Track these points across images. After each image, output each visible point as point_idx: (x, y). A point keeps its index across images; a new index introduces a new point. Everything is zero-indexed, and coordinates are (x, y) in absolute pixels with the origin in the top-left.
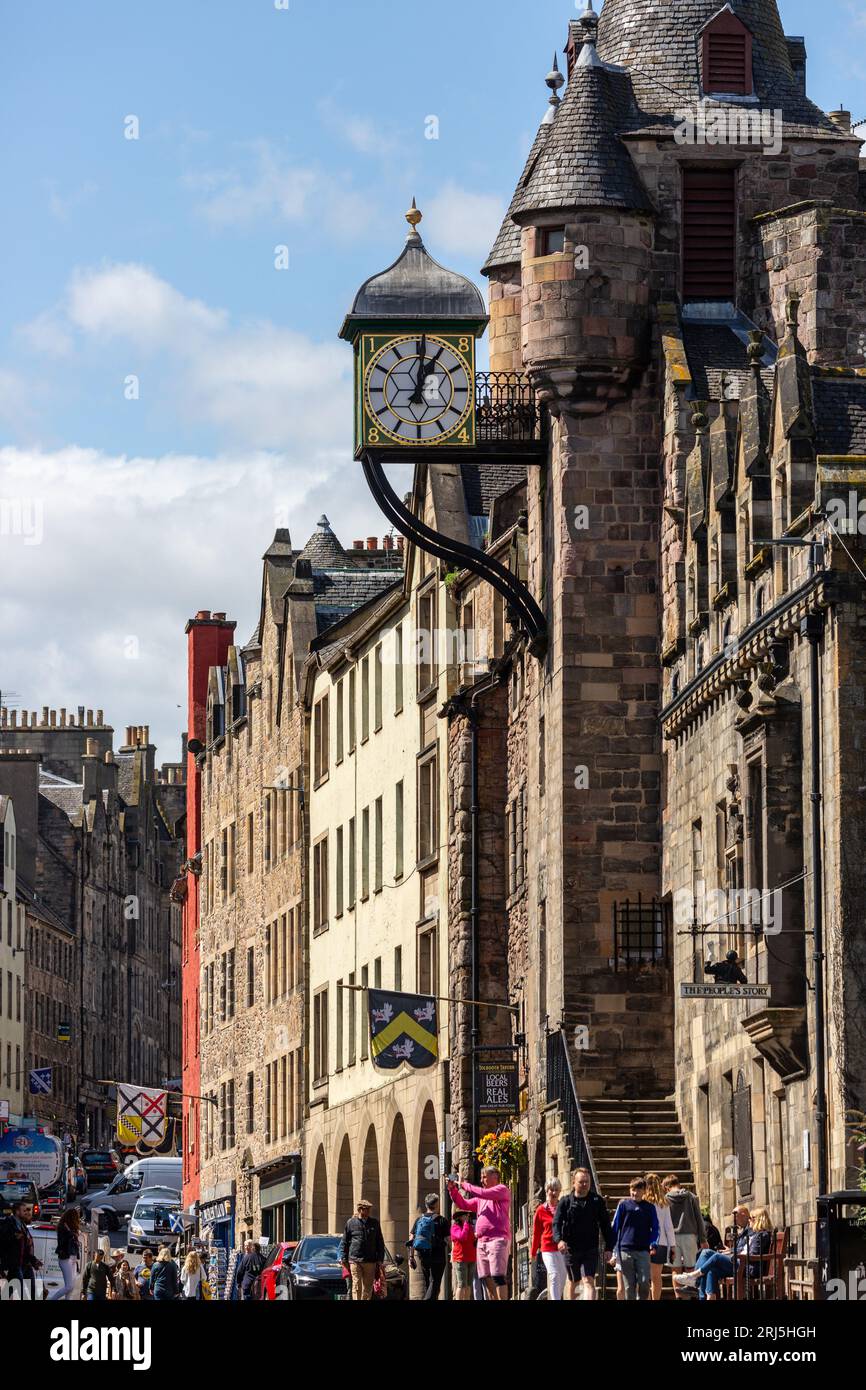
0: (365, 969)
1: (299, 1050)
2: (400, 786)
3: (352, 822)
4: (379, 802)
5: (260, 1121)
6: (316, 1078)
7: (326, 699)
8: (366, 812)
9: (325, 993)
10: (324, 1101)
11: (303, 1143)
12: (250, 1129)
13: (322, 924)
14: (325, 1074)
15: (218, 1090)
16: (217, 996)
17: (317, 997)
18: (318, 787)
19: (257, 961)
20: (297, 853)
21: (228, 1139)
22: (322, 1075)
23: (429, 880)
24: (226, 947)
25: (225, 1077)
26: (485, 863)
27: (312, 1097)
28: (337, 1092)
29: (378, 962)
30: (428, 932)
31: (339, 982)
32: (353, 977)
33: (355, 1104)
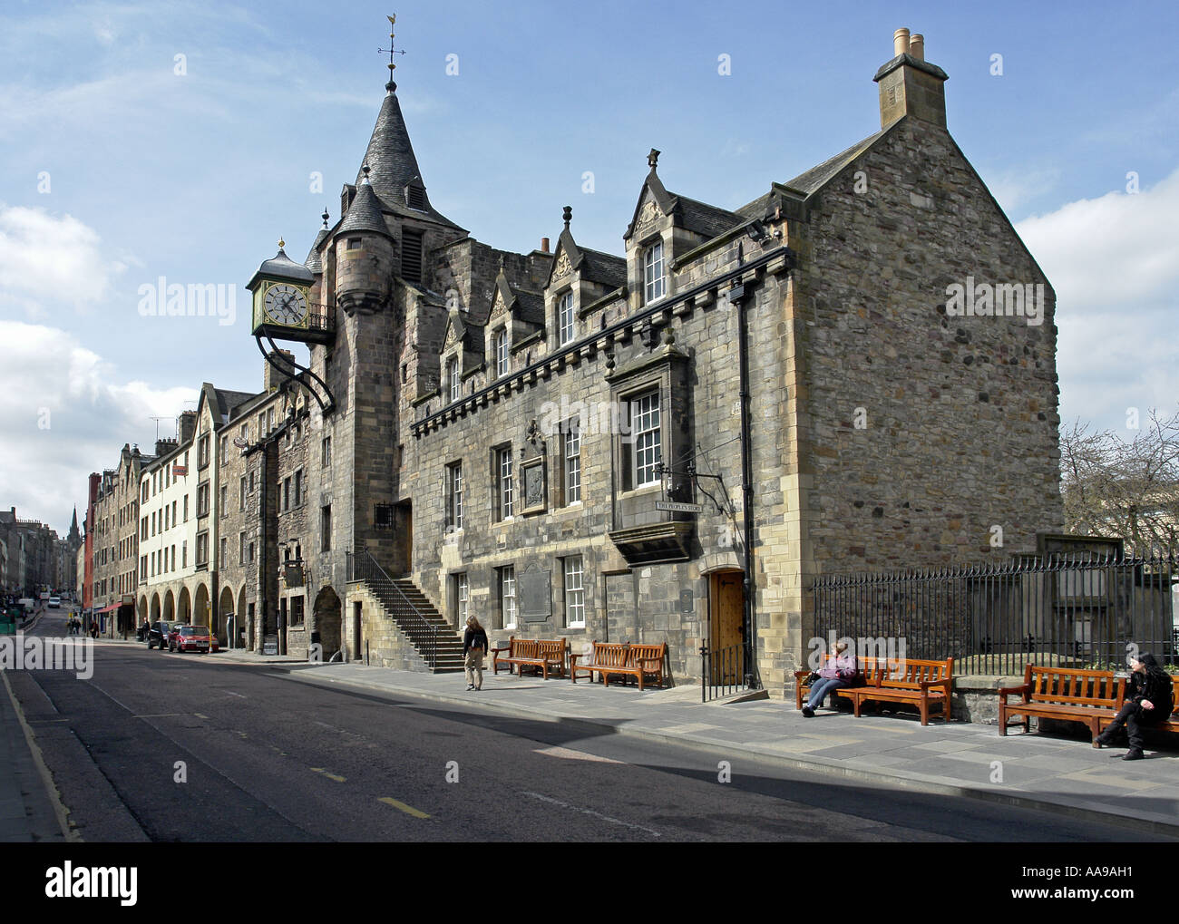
0: (167, 549)
1: (135, 571)
2: (186, 497)
3: (161, 510)
4: (175, 503)
5: (116, 588)
6: (142, 577)
7: (148, 481)
8: (167, 507)
9: (146, 556)
10: (146, 584)
11: (136, 595)
12: (113, 590)
13: (145, 538)
14: (146, 576)
15: (101, 582)
16: (101, 560)
17: (142, 558)
18: (143, 503)
19: (116, 550)
20: (134, 522)
21: (104, 592)
22: (145, 576)
23: (202, 519)
24: (105, 547)
25: (104, 579)
26: (269, 501)
27: (139, 583)
28: (150, 581)
29: (174, 546)
30: (202, 537)
31: (153, 554)
32: (160, 551)
33: (161, 584)
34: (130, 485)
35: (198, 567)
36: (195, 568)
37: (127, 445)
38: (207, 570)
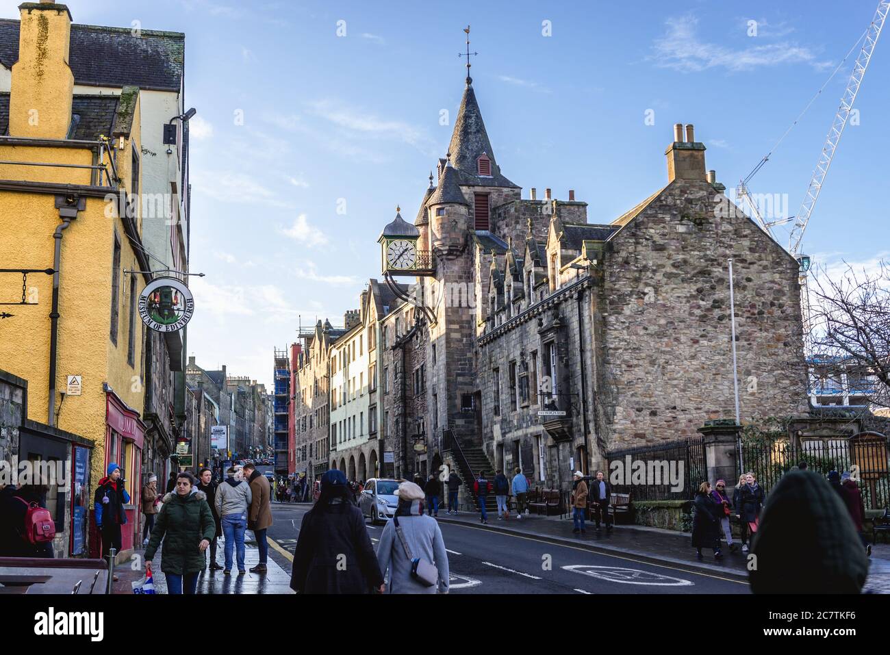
0: (349, 418)
1: (327, 438)
2: (361, 374)
4: (354, 378)
5: (314, 454)
6: (332, 444)
7: (335, 356)
9: (335, 424)
10: (336, 450)
11: (328, 459)
12: (311, 456)
13: (334, 409)
14: (336, 443)
15: (301, 447)
16: (301, 426)
17: (333, 426)
18: (333, 376)
19: (313, 418)
20: (326, 393)
21: (304, 459)
22: (334, 444)
23: (372, 395)
24: (304, 415)
25: (304, 445)
26: (407, 387)
27: (331, 449)
28: (339, 448)
29: (354, 416)
30: (372, 408)
31: (341, 422)
32: (345, 420)
33: (346, 450)
34: (322, 358)
35: (370, 435)
36: (368, 437)
37: (320, 321)
38: (376, 437)
